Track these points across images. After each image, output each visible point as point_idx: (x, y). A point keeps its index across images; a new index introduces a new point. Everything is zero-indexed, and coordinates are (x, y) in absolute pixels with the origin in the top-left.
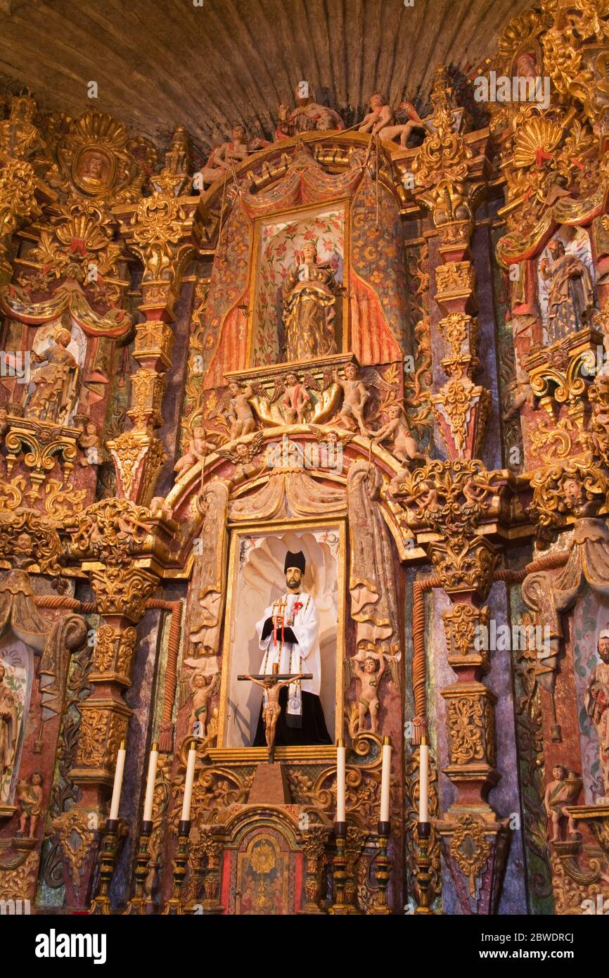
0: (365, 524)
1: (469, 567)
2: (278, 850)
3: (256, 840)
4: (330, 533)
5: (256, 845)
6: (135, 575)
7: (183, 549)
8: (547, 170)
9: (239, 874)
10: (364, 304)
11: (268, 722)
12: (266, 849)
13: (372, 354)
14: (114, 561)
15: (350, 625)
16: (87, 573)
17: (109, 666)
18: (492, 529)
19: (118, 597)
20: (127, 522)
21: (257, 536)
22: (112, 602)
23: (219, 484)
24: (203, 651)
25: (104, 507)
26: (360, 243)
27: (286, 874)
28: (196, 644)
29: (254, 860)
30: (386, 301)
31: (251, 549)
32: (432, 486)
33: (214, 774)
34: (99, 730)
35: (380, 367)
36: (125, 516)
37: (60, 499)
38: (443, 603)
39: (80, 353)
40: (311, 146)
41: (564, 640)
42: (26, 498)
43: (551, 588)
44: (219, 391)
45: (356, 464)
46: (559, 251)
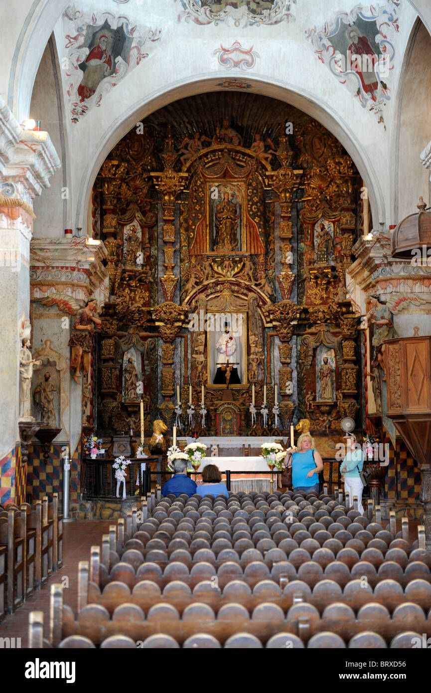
0: (254, 315)
1: (288, 333)
2: (232, 414)
3: (226, 411)
6: (176, 328)
8: (321, 193)
9: (221, 420)
10: (252, 229)
11: (227, 378)
12: (229, 413)
13: (255, 250)
14: (168, 323)
16: (157, 326)
17: (170, 359)
18: (295, 323)
19: (171, 335)
20: (175, 311)
22: (169, 337)
23: (202, 296)
24: (199, 353)
25: (166, 305)
26: (251, 203)
27: (235, 420)
28: (196, 351)
29: (225, 416)
30: (260, 230)
32: (279, 309)
34: (170, 379)
35: (257, 255)
36: (174, 309)
37: (141, 296)
38: (277, 341)
39: (139, 235)
40: (230, 151)
41: (314, 356)
42: (130, 297)
43: (311, 341)
44: (196, 256)
45: (251, 294)
46: (323, 228)
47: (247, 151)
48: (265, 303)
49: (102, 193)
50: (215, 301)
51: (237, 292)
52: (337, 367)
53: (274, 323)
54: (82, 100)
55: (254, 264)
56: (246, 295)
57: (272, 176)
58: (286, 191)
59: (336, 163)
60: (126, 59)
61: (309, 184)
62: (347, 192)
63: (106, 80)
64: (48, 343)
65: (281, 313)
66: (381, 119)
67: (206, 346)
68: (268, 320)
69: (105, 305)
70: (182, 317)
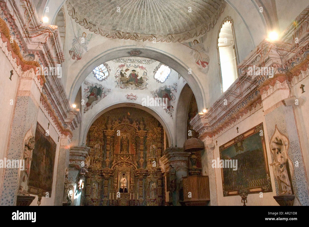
0: (132, 172)
1: (142, 178)
4: (128, 172)
7: (113, 172)
8: (152, 137)
10: (132, 147)
13: (133, 153)
14: (107, 174)
15: (130, 182)
16: (103, 175)
18: (144, 174)
20: (109, 170)
22: (107, 178)
23: (117, 166)
24: (115, 183)
26: (132, 139)
27: (126, 203)
30: (134, 147)
31: (120, 173)
32: (140, 170)
35: (134, 155)
38: (139, 180)
39: (99, 148)
40: (126, 125)
41: (149, 184)
42: (96, 166)
43: (149, 180)
44: (116, 154)
45: (131, 166)
46: (152, 147)
47: (131, 125)
48: (135, 168)
49: (90, 135)
50: (121, 167)
51: (127, 165)
52: (156, 188)
53: (138, 174)
54: (87, 107)
55: (133, 157)
56: (130, 166)
57: (138, 132)
58: (142, 136)
59: (156, 129)
60: (101, 96)
61: (148, 135)
62: (159, 137)
63: (94, 102)
64: (71, 178)
65: (140, 172)
66: (171, 116)
67: (117, 181)
68: (136, 173)
70: (111, 172)
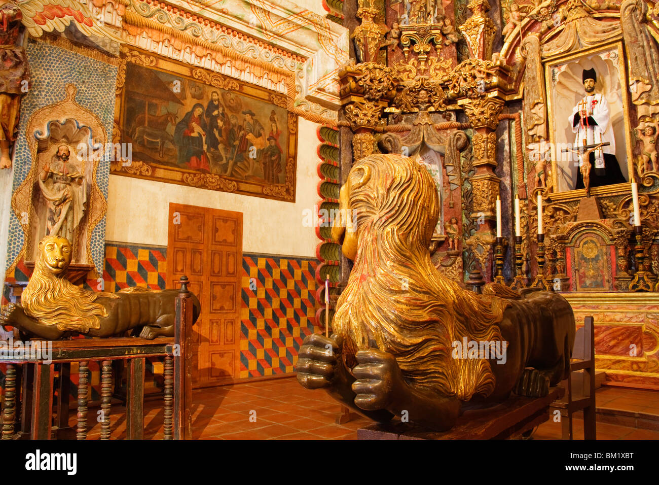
0: (636, 41)
2: (599, 245)
3: (585, 240)
4: (611, 52)
5: (585, 243)
6: (490, 102)
7: (516, 81)
9: (576, 259)
11: (584, 174)
12: (591, 245)
14: (476, 96)
15: (632, 108)
16: (461, 106)
17: (483, 156)
19: (481, 116)
20: (480, 72)
21: (561, 64)
22: (479, 120)
23: (532, 37)
24: (537, 139)
25: (465, 66)
27: (605, 257)
28: (533, 136)
29: (584, 251)
31: (559, 73)
33: (554, 208)
34: (484, 191)
36: (478, 68)
37: (438, 67)
42: (419, 70)
51: (597, 9)
69: (339, 76)
